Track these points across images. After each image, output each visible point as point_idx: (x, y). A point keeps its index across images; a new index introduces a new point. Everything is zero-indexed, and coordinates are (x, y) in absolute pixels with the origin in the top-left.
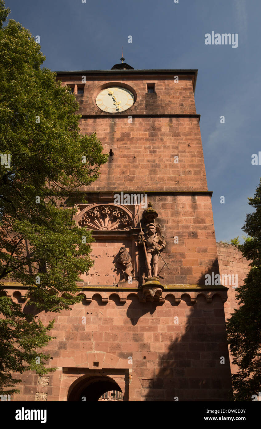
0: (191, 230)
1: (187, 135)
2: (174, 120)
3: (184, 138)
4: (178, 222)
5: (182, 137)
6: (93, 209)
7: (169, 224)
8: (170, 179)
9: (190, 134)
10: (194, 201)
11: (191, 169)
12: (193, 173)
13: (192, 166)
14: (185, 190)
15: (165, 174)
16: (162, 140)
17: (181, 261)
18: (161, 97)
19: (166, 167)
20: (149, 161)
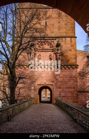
4: (66, 46)
5: (68, 17)
10: (71, 40)
12: (71, 30)
13: (71, 28)
14: (69, 36)
15: (63, 30)
17: (67, 58)
20: (58, 26)
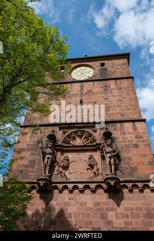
0: (134, 143)
1: (126, 89)
2: (118, 81)
3: (125, 90)
4: (125, 138)
5: (123, 90)
6: (72, 133)
7: (120, 140)
8: (118, 113)
9: (128, 88)
10: (134, 126)
11: (131, 107)
12: (132, 109)
14: (128, 119)
15: (115, 110)
16: (111, 92)
17: (129, 163)
18: (109, 70)
19: (115, 107)
20: (104, 104)
